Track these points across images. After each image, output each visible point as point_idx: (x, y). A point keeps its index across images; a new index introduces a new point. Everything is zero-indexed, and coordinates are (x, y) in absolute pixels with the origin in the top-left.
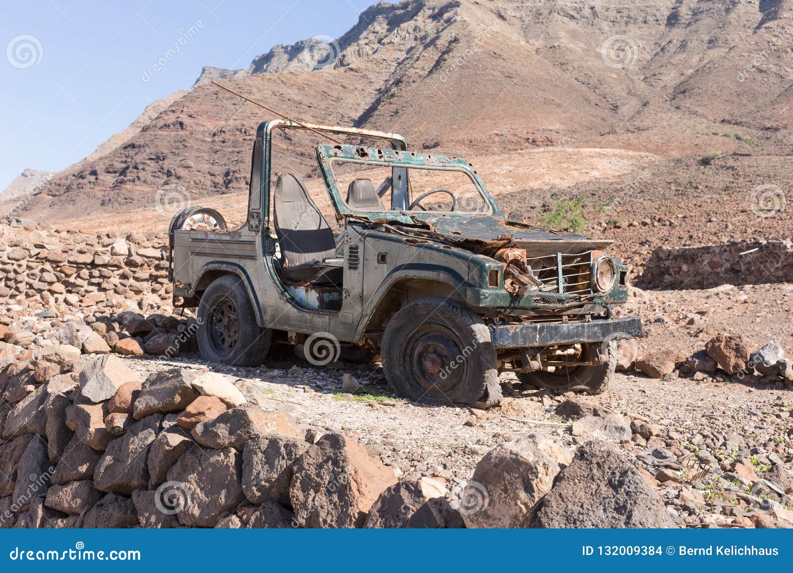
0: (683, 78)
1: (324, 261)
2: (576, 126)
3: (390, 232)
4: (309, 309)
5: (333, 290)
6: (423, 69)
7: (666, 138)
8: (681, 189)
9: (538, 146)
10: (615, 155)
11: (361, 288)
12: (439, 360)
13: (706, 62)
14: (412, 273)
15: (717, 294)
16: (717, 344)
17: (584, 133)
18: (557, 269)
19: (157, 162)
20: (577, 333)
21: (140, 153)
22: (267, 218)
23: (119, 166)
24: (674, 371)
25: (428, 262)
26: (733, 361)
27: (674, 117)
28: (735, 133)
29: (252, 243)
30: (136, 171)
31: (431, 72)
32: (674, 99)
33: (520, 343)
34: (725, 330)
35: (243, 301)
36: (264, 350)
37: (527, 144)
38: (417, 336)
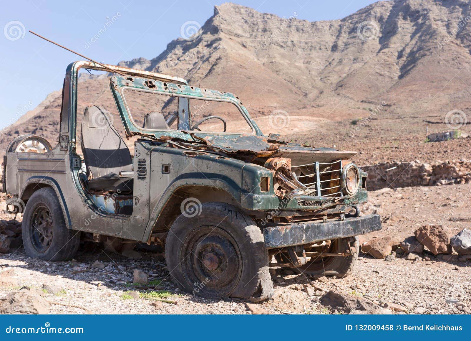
0: (341, 79)
1: (120, 174)
2: (285, 105)
3: (173, 147)
4: (107, 214)
5: (127, 197)
6: (202, 74)
7: (333, 110)
8: (343, 137)
9: (265, 115)
10: (306, 120)
11: (148, 194)
12: (216, 258)
13: (353, 70)
14: (191, 181)
15: (383, 194)
16: (424, 232)
17: (289, 108)
18: (316, 175)
19: (54, 126)
20: (335, 230)
21: (44, 121)
22: (74, 140)
23: (32, 128)
24: (392, 253)
25: (205, 171)
26: (437, 245)
27: (337, 99)
28: (369, 107)
29: (62, 160)
30: (41, 131)
31: (206, 76)
32: (336, 90)
33: (290, 243)
34: (403, 218)
35: (55, 208)
36: (74, 247)
37: (259, 114)
38: (197, 237)
